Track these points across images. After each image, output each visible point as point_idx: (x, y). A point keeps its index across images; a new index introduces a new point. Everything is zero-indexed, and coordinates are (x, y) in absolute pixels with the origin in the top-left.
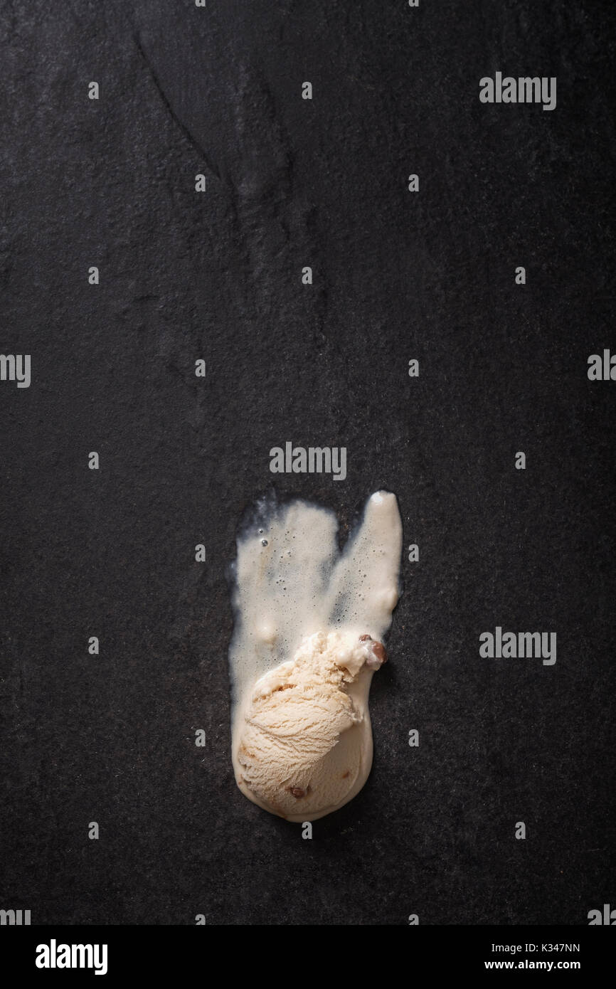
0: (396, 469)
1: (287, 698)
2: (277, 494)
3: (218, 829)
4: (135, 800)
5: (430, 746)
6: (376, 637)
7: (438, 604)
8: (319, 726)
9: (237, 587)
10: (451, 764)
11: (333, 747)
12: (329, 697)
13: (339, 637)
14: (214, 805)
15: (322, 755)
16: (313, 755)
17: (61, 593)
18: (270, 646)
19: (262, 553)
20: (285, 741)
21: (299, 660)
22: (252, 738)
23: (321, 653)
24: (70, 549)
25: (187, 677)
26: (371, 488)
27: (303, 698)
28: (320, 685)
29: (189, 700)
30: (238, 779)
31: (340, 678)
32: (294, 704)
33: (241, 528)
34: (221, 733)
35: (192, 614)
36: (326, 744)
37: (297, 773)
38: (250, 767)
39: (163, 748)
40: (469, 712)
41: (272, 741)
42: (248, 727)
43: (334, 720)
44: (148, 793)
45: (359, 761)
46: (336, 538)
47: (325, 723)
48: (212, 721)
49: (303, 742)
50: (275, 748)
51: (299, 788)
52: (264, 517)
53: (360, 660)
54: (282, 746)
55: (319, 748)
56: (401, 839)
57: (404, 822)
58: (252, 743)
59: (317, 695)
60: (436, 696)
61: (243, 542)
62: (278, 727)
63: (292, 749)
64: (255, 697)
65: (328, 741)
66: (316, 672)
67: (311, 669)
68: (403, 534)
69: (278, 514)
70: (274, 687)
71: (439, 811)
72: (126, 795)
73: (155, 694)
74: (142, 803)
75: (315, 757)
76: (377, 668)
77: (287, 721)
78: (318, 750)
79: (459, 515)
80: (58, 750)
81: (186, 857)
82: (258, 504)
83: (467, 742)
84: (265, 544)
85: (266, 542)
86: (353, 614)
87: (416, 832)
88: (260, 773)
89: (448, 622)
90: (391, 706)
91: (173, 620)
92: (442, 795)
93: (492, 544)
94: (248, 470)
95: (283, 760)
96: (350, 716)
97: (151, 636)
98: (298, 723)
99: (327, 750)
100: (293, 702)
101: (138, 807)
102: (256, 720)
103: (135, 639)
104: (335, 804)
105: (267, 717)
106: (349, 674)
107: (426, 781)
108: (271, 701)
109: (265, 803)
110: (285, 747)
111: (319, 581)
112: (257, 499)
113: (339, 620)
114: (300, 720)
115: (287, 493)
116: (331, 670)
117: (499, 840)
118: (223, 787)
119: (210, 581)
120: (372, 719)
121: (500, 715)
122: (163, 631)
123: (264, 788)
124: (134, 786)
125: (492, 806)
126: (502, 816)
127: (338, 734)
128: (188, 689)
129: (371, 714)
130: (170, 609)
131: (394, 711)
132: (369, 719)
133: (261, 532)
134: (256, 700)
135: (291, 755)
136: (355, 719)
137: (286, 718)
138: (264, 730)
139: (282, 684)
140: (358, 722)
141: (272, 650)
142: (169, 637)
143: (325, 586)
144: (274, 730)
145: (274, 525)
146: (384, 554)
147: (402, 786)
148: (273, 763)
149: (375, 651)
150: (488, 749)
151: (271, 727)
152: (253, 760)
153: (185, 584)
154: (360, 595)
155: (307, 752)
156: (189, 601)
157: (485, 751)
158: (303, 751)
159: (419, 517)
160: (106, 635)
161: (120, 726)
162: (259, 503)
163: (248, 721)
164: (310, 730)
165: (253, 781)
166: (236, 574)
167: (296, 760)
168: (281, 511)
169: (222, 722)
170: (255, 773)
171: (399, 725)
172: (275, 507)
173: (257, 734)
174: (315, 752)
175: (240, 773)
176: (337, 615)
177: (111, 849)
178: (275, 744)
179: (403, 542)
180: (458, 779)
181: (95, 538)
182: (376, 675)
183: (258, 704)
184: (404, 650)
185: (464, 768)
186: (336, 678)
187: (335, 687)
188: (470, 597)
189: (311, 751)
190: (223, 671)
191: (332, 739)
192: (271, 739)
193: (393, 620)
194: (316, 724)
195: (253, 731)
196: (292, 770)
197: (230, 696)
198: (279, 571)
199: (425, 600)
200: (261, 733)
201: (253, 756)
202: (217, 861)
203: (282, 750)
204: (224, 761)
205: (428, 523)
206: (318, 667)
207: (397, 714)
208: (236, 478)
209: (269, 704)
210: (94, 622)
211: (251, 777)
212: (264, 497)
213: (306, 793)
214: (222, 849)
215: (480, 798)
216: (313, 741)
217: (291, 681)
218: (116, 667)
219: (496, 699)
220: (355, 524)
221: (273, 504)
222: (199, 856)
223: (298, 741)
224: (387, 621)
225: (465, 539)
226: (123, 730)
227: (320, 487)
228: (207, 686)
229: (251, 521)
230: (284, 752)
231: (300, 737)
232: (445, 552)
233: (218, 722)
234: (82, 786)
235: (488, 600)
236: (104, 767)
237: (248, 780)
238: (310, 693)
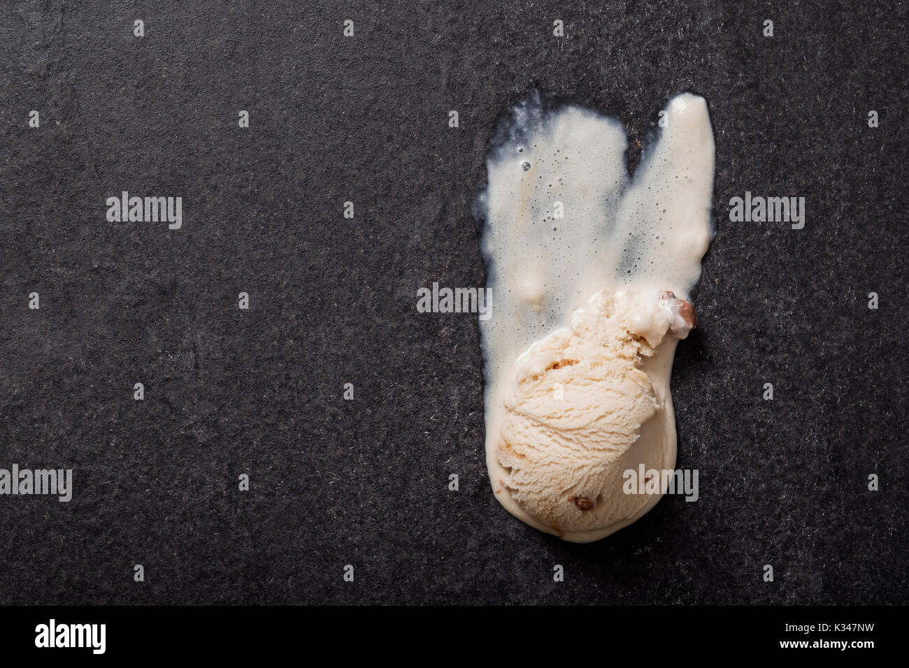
0: (706, 62)
1: (568, 378)
2: (541, 98)
3: (470, 551)
4: (357, 515)
5: (752, 439)
6: (682, 295)
7: (763, 250)
8: (614, 416)
9: (489, 227)
10: (780, 462)
11: (633, 444)
12: (624, 376)
13: (630, 295)
14: (463, 520)
15: (620, 454)
16: (607, 454)
17: (245, 237)
18: (537, 307)
19: (522, 180)
20: (569, 437)
21: (578, 327)
22: (519, 433)
23: (608, 317)
24: (256, 176)
25: (423, 350)
26: (672, 90)
27: (589, 379)
28: (610, 360)
29: (427, 381)
30: (496, 486)
31: (635, 351)
32: (579, 386)
33: (493, 146)
34: (472, 424)
35: (428, 264)
36: (624, 440)
37: (586, 478)
38: (518, 470)
39: (392, 445)
40: (805, 393)
41: (550, 436)
42: (511, 416)
43: (634, 407)
44: (374, 506)
45: (661, 461)
46: (624, 157)
47: (622, 413)
48: (459, 408)
49: (593, 437)
50: (555, 445)
51: (586, 498)
52: (525, 130)
53: (663, 327)
54: (564, 443)
55: (616, 445)
56: (714, 559)
57: (718, 538)
58: (521, 439)
59: (608, 374)
60: (761, 373)
61: (496, 165)
62: (558, 418)
63: (579, 447)
64: (521, 377)
65: (627, 436)
66: (604, 343)
67: (597, 339)
68: (716, 153)
69: (543, 126)
70: (548, 363)
71: (764, 523)
72: (346, 508)
73: (380, 374)
74: (366, 518)
75: (611, 456)
76: (684, 336)
77: (571, 409)
78: (613, 447)
79: (791, 127)
80: (250, 450)
81: (429, 587)
82: (514, 112)
83: (800, 432)
84: (527, 167)
85: (529, 165)
86: (648, 263)
87: (733, 551)
88: (532, 479)
89: (777, 273)
90: (700, 387)
91: (401, 273)
92: (767, 503)
93: (836, 167)
94: (500, 65)
95: (567, 460)
96: (651, 401)
97: (372, 294)
98: (585, 411)
99: (625, 448)
100: (577, 384)
101: (361, 523)
102: (525, 408)
103: (349, 299)
104: (629, 517)
105: (539, 405)
106: (648, 345)
107: (746, 485)
108: (545, 382)
109: (536, 518)
110: (570, 444)
111: (601, 218)
112: (514, 105)
113: (629, 272)
114: (588, 409)
115: (556, 96)
116: (623, 340)
117: (842, 559)
118: (475, 495)
119: (452, 220)
120: (674, 404)
121: (845, 397)
122: (389, 288)
123: (538, 497)
124: (355, 495)
125: (833, 516)
126: (846, 529)
127: (639, 426)
128: (425, 367)
129: (673, 398)
130: (397, 257)
131: (704, 393)
132: (671, 404)
133: (521, 151)
134: (524, 381)
135: (578, 454)
136: (657, 406)
137: (569, 406)
138: (538, 421)
139: (558, 360)
140: (660, 409)
141: (539, 313)
142: (396, 297)
143: (609, 226)
144: (553, 422)
145: (538, 141)
146: (690, 181)
147: (715, 492)
148: (552, 465)
149: (683, 313)
150: (829, 443)
151: (549, 417)
152: (524, 461)
153: (418, 222)
154: (658, 238)
155: (599, 450)
156: (423, 246)
157: (825, 445)
158: (594, 449)
159: (739, 130)
160: (311, 295)
161: (334, 416)
162: (517, 110)
163: (510, 410)
164: (602, 421)
165: (521, 488)
166: (487, 210)
167: (584, 462)
168: (548, 122)
169: (472, 410)
170: (526, 477)
171: (711, 411)
172: (538, 116)
173: (527, 427)
174: (610, 450)
175: (497, 477)
176: (628, 265)
177: (327, 578)
178: (555, 441)
179: (716, 165)
180: (790, 481)
181: (290, 160)
182: (682, 345)
183: (526, 387)
184: (718, 311)
185: (798, 467)
186: (631, 349)
187: (630, 363)
188: (806, 240)
189: (604, 450)
190: (473, 341)
191: (632, 433)
192: (549, 434)
193: (703, 271)
194: (611, 413)
195: (521, 424)
196: (579, 474)
197: (482, 375)
198: (546, 205)
199: (746, 244)
200: (533, 425)
201: (523, 456)
202: (470, 591)
203: (564, 449)
204: (476, 462)
205: (749, 138)
206: (606, 336)
207: (709, 397)
208: (484, 75)
209: (542, 387)
210: (292, 276)
211: (518, 484)
212: (524, 103)
213: (595, 504)
214: (476, 576)
215: (817, 506)
216: (607, 435)
217: (568, 354)
218: (326, 337)
219: (840, 376)
220: (650, 141)
221: (536, 112)
222: (445, 585)
223: (586, 436)
224: (695, 273)
225: (799, 160)
226: (338, 422)
227: (601, 89)
228: (451, 361)
229: (507, 137)
230: (568, 450)
231: (589, 431)
232: (773, 179)
233: (466, 410)
234: (284, 497)
235: (830, 243)
236: (313, 471)
237: (513, 486)
238: (599, 372)
